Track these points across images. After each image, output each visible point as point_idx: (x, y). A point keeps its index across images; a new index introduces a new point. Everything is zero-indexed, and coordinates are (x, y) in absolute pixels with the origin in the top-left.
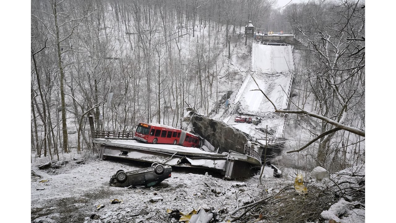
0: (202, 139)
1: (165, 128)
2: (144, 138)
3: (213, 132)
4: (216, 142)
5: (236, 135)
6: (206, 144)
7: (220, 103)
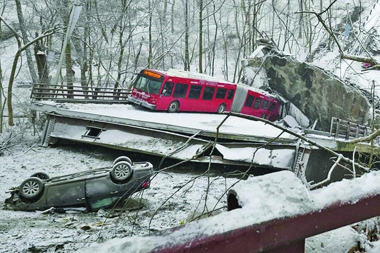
0: (285, 102)
1: (198, 81)
2: (149, 100)
3: (306, 89)
4: (312, 109)
5: (348, 96)
6: (292, 113)
7: (338, 31)
